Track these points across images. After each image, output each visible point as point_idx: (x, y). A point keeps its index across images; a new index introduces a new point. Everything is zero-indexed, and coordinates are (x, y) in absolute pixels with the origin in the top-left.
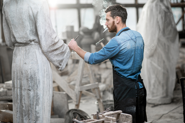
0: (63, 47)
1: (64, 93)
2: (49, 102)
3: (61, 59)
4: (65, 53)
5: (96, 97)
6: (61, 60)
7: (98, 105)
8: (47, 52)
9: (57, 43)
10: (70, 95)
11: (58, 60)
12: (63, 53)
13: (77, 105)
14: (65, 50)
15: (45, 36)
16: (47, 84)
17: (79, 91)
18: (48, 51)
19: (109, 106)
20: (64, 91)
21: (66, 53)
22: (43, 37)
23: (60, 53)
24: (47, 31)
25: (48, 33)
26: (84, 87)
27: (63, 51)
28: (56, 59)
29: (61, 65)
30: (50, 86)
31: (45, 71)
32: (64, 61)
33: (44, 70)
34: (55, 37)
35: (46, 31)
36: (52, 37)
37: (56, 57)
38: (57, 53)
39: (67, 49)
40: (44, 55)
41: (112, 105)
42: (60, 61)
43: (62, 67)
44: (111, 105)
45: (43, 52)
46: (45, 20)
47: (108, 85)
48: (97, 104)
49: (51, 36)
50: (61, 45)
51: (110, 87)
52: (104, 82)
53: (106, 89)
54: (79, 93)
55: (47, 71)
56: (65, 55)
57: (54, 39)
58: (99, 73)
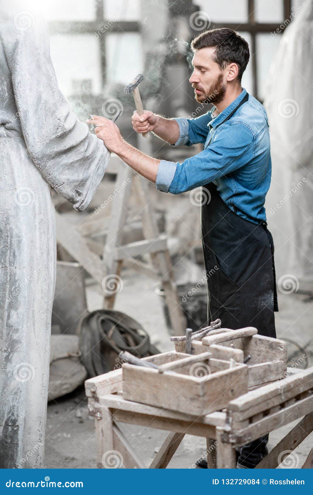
0: (86, 144)
1: (76, 265)
2: (46, 300)
3: (81, 177)
4: (92, 162)
5: (160, 275)
6: (82, 181)
7: (164, 297)
8: (42, 158)
9: (70, 131)
10: (91, 270)
11: (74, 181)
12: (86, 160)
13: (110, 299)
14: (94, 152)
15: (36, 111)
16: (41, 249)
17: (115, 261)
18: (44, 156)
19: (193, 300)
20: (75, 261)
21: (96, 162)
22: (31, 114)
23: (78, 161)
24: (44, 97)
25: (46, 102)
26: (129, 249)
27: (88, 154)
28: (68, 177)
29: (79, 194)
30: (48, 254)
31: (37, 211)
32: (88, 183)
33: (34, 208)
34: (65, 114)
35: (39, 98)
36: (57, 114)
37: (67, 171)
38: (71, 161)
39: (97, 149)
40: (32, 166)
41: (201, 298)
42: (77, 184)
43: (83, 201)
44: (197, 296)
45: (31, 159)
46: (39, 67)
47: (184, 240)
48: (162, 293)
49: (54, 112)
50: (83, 137)
51: (189, 245)
52: (175, 233)
53: (181, 252)
54: (116, 264)
55: (40, 213)
56: (93, 167)
57: (62, 120)
58: (161, 207)
